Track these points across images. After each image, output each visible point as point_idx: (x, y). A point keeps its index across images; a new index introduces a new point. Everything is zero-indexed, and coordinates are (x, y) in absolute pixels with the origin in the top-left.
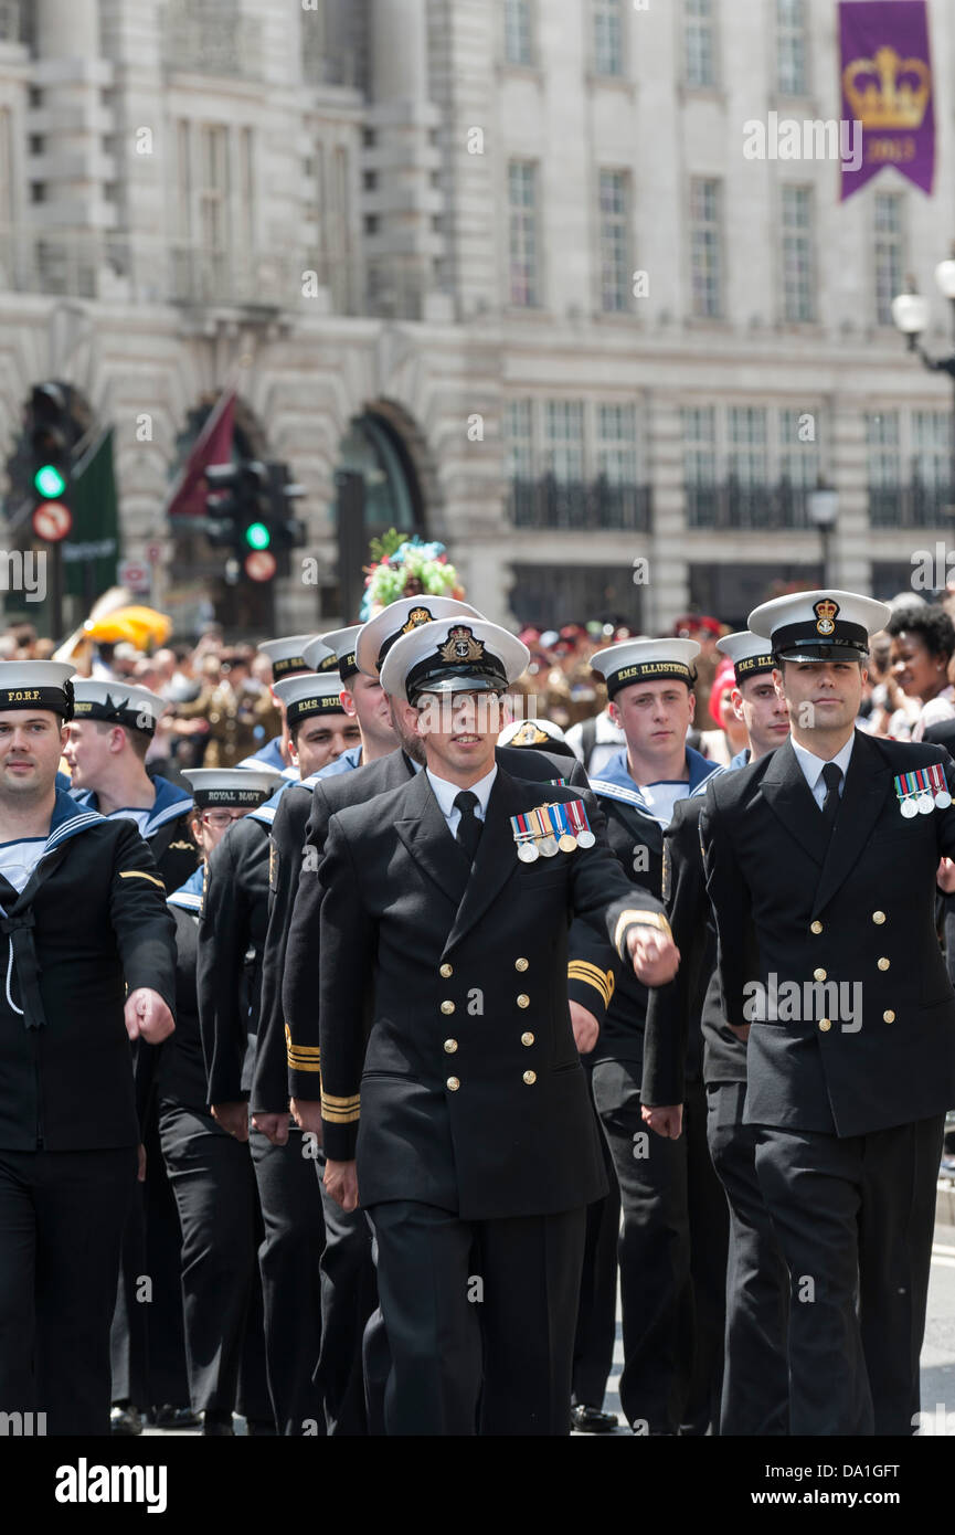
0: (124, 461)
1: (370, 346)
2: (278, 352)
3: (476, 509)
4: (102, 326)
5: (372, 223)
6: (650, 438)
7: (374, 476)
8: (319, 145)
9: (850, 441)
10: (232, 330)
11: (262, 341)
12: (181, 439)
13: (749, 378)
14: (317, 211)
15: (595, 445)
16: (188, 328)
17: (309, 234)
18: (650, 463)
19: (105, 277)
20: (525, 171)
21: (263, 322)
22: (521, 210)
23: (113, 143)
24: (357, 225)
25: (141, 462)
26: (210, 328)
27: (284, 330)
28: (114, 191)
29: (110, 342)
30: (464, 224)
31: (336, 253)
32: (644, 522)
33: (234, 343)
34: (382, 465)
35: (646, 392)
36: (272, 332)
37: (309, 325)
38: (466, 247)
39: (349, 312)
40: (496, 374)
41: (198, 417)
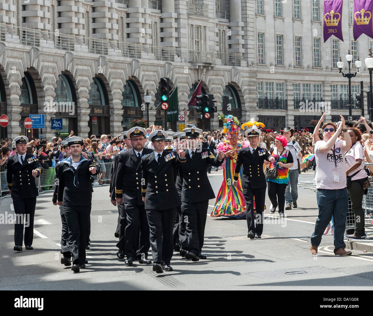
0: (179, 94)
1: (230, 71)
2: (211, 72)
3: (251, 104)
4: (175, 67)
5: (230, 46)
6: (287, 90)
7: (230, 98)
8: (219, 30)
9: (327, 91)
10: (202, 68)
11: (208, 70)
12: (191, 90)
13: (307, 78)
14: (219, 43)
15: (275, 91)
16: (192, 67)
17: (217, 48)
18: (287, 95)
19: (176, 57)
20: (261, 36)
21: (208, 66)
22: (260, 43)
23: (177, 29)
24: (227, 46)
25: (183, 94)
26: (197, 67)
27: (212, 67)
28: (177, 39)
29: (177, 70)
30: (249, 46)
31: (223, 52)
32: (286, 108)
33: (202, 70)
34: (232, 96)
35: (286, 81)
36: (210, 68)
37: (217, 67)
38: (249, 51)
39: (226, 65)
40: (255, 77)
41: (194, 85)
